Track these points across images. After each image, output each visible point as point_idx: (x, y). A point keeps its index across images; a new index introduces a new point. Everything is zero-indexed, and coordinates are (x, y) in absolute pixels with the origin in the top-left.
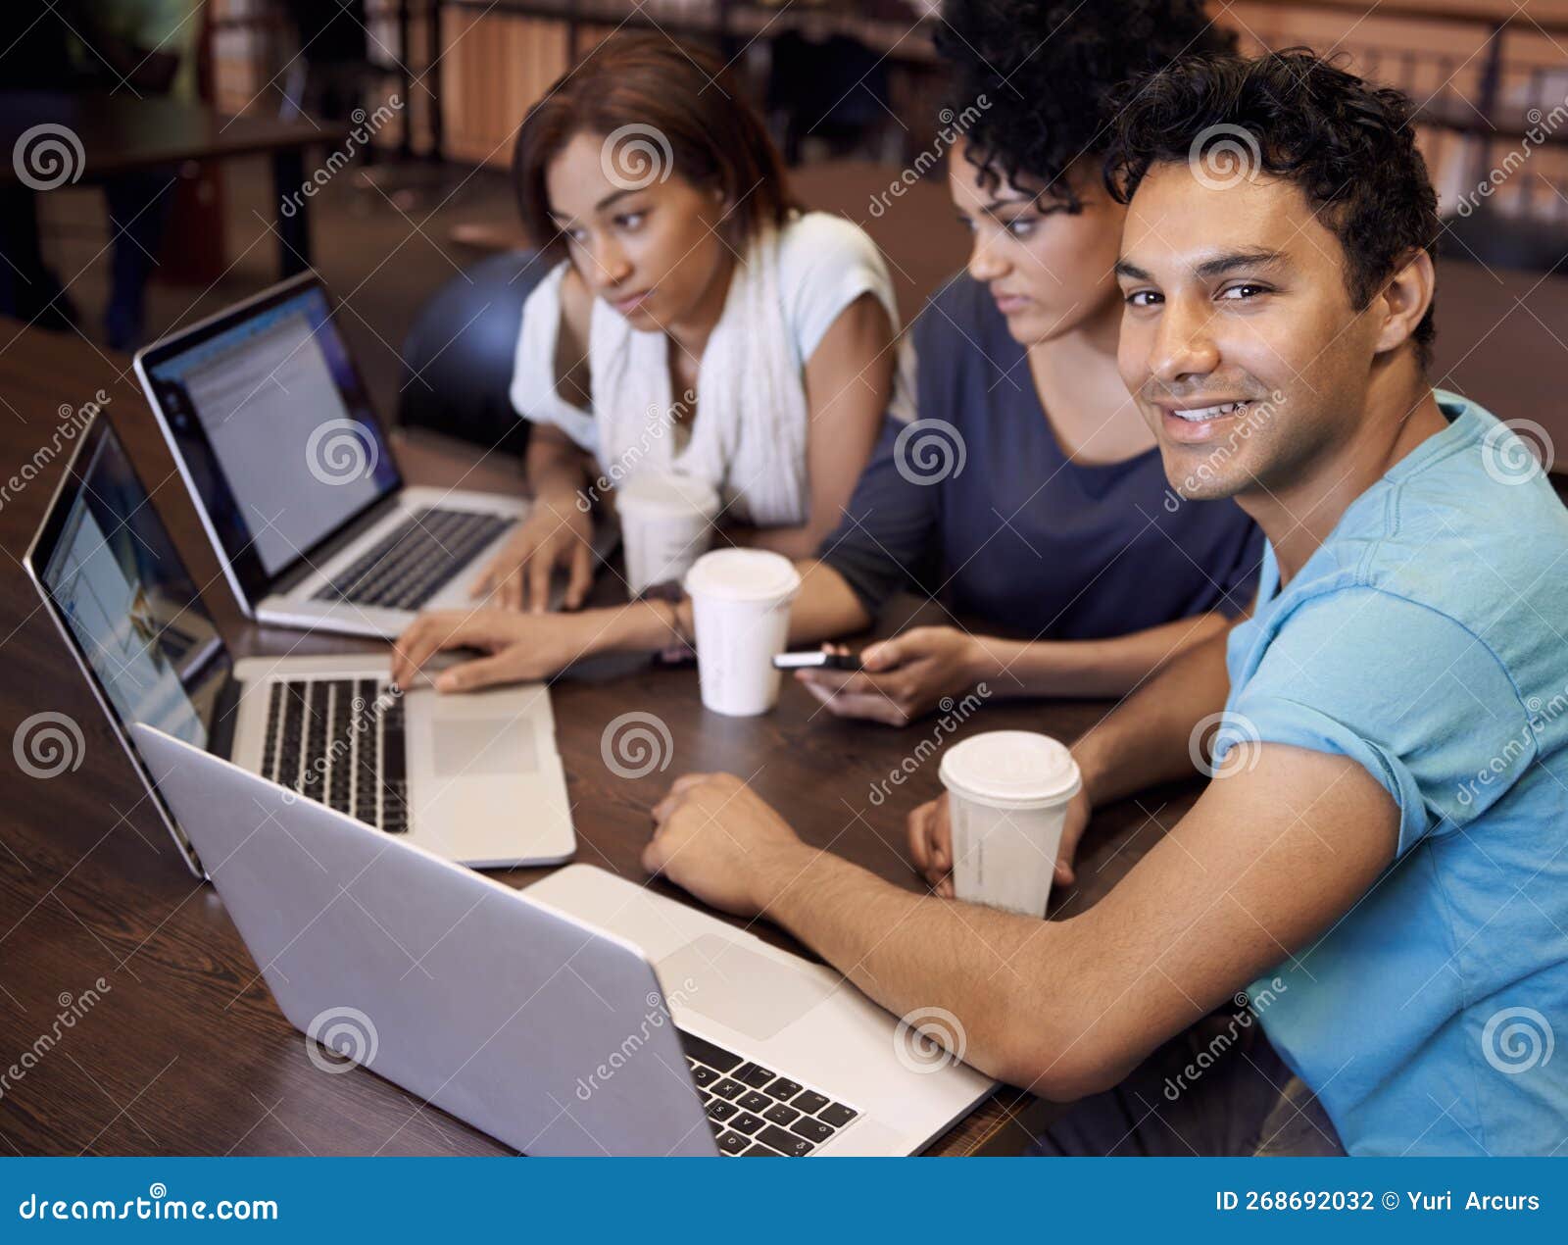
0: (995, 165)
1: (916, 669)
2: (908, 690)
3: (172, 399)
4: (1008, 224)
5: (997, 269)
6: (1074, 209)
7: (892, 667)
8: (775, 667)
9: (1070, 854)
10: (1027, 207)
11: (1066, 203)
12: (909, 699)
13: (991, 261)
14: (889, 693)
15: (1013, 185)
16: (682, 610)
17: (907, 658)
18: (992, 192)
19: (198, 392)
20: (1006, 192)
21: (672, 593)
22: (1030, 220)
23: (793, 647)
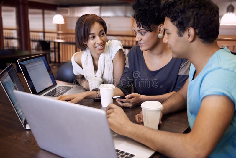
0: (140, 24)
1: (133, 99)
2: (132, 102)
3: (23, 67)
4: (141, 33)
5: (139, 40)
6: (151, 31)
7: (129, 99)
8: (113, 98)
9: (161, 120)
10: (144, 31)
11: (150, 30)
12: (132, 103)
13: (138, 38)
14: (129, 102)
15: (143, 27)
16: (98, 92)
17: (132, 97)
18: (140, 28)
19: (27, 67)
20: (141, 28)
21: (97, 90)
22: (144, 33)
23: (114, 96)
